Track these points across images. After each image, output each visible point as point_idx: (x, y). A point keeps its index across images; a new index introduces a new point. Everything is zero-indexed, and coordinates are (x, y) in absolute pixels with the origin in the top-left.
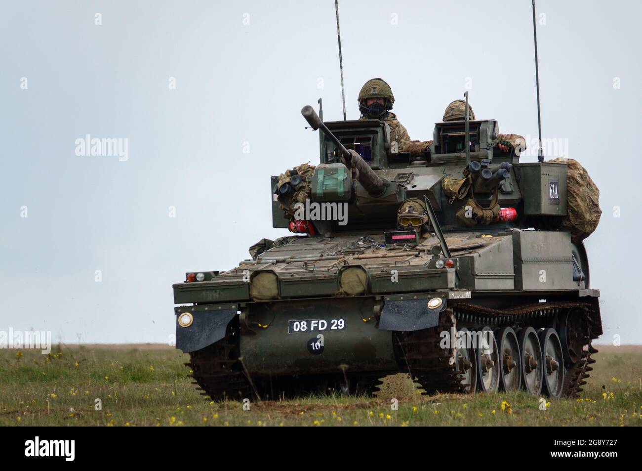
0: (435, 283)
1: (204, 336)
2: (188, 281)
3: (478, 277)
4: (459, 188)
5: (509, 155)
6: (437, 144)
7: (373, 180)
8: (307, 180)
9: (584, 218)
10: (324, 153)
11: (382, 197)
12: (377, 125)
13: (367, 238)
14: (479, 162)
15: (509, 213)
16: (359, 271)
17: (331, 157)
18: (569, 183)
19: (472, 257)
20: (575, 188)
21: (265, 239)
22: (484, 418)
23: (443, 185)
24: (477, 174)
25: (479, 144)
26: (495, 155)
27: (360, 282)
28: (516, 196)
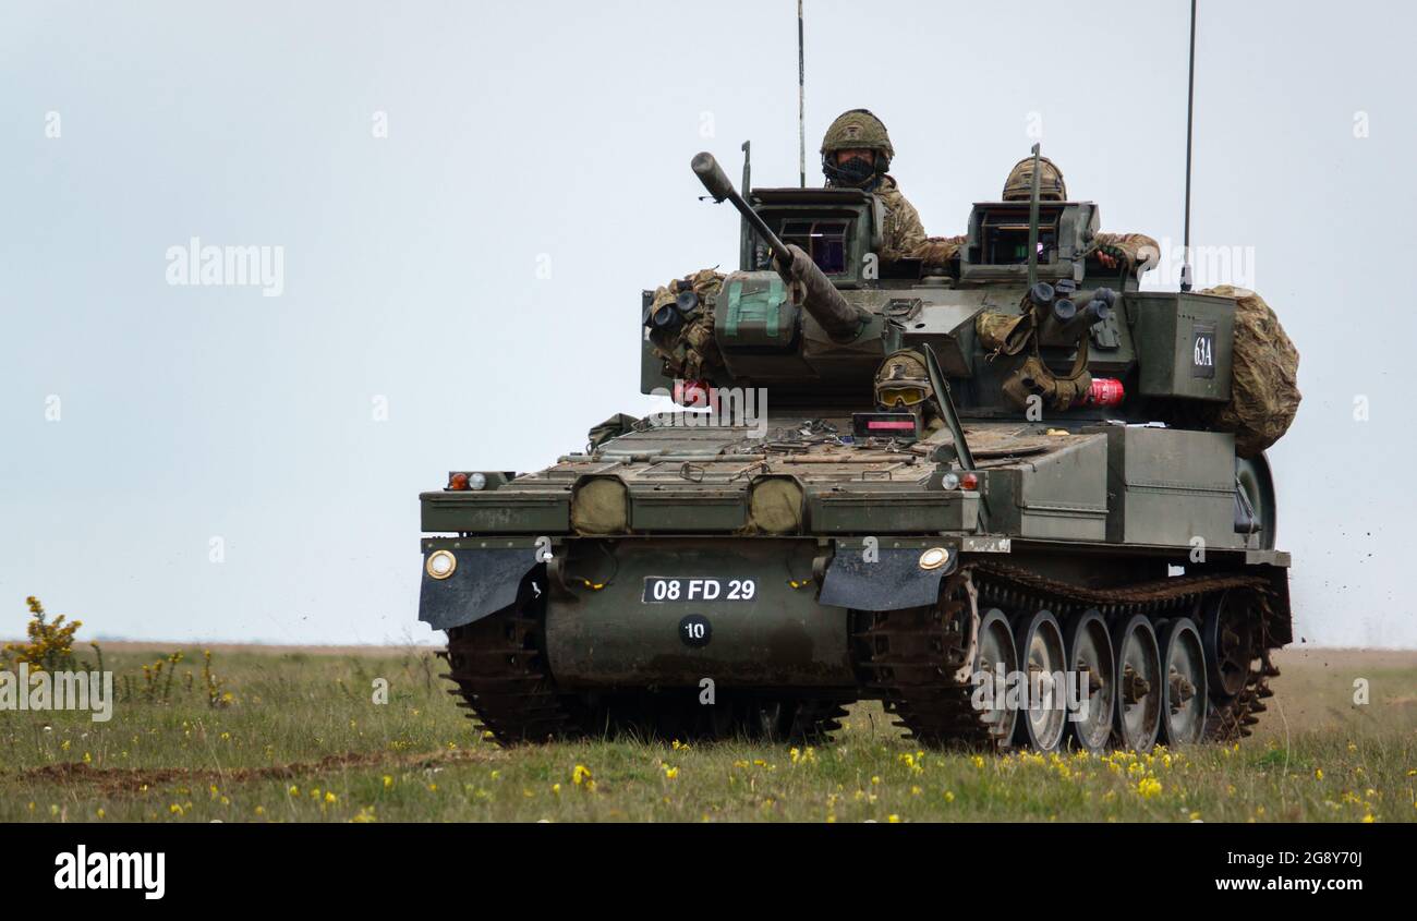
0: (936, 520)
1: (477, 598)
2: (451, 487)
3: (1027, 512)
4: (1008, 332)
5: (1118, 275)
6: (974, 245)
7: (837, 308)
8: (707, 302)
9: (1265, 408)
10: (750, 250)
11: (855, 342)
12: (859, 200)
13: (821, 423)
14: (1052, 284)
15: (1108, 388)
16: (789, 488)
17: (763, 259)
18: (1237, 337)
19: (1019, 473)
20: (1250, 348)
21: (621, 415)
22: (536, 802)
23: (978, 325)
24: (1046, 308)
25: (1057, 248)
26: (1088, 273)
27: (791, 509)
28: (1124, 357)
